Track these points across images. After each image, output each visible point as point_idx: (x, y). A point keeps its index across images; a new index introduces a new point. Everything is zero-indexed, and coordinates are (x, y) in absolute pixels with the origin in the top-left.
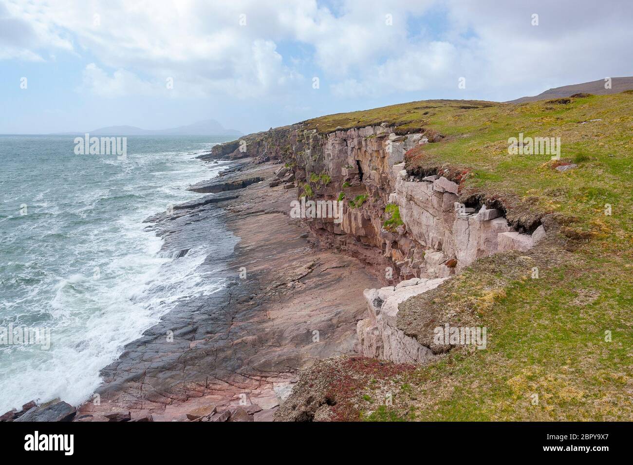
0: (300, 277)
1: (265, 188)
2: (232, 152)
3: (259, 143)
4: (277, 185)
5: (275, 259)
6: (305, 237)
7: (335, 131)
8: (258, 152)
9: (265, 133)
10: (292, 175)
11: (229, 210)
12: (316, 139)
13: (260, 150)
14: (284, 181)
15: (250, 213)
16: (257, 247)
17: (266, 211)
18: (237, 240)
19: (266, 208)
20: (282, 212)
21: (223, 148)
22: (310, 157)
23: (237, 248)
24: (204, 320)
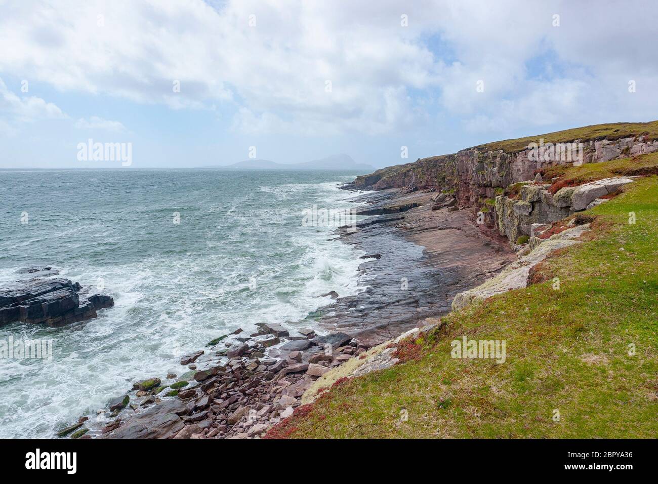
0: (495, 270)
1: (427, 211)
2: (375, 183)
3: (405, 174)
4: (439, 209)
5: (466, 260)
6: (487, 245)
7: (525, 150)
8: (403, 182)
9: (412, 164)
10: (453, 199)
11: (401, 227)
12: (503, 158)
13: (406, 180)
14: (445, 206)
15: (424, 230)
16: (444, 252)
17: (439, 228)
18: (422, 248)
19: (438, 225)
20: (456, 228)
21: (366, 179)
22: (497, 174)
23: (425, 252)
24: (421, 296)
